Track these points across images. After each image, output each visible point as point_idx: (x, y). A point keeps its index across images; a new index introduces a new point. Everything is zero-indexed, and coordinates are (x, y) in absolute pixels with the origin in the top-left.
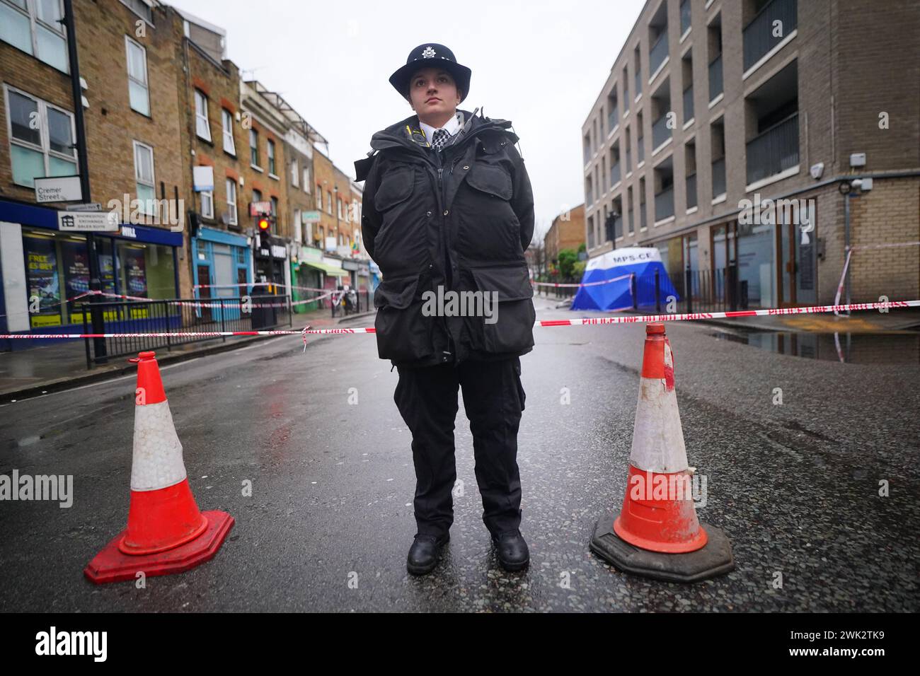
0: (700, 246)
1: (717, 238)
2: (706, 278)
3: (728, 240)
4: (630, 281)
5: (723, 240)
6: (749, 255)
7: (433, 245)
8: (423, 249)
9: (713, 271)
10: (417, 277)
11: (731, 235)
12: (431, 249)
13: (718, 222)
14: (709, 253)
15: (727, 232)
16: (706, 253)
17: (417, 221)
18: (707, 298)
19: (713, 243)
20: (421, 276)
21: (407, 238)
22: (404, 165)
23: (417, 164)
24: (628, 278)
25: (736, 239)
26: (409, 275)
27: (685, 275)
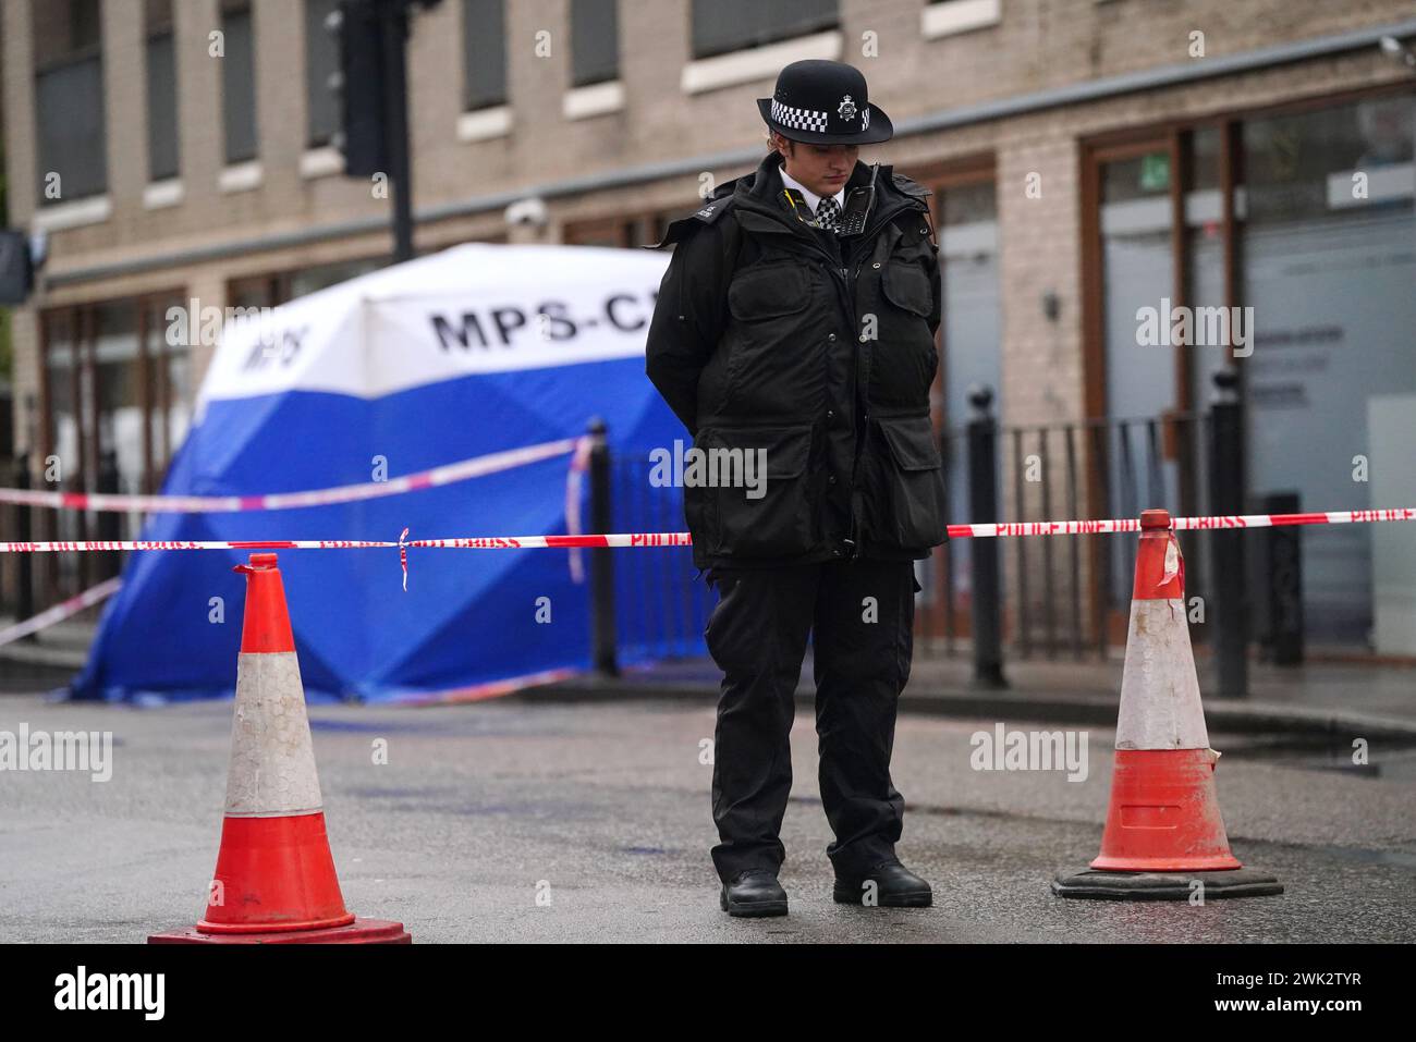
0: (1013, 262)
1: (1120, 217)
2: (1058, 475)
3: (1186, 236)
4: (575, 482)
5: (1160, 235)
6: (1306, 337)
7: (837, 384)
8: (819, 388)
9: (1098, 435)
10: (810, 428)
11: (1207, 207)
12: (833, 388)
13: (1132, 115)
14: (1072, 311)
15: (1185, 184)
16: (1053, 309)
17: (815, 345)
18: (1063, 602)
19: (1093, 245)
20: (815, 427)
21: (799, 367)
22: (788, 256)
23: (812, 258)
24: (562, 463)
25: (1236, 232)
26: (794, 424)
27: (961, 447)
